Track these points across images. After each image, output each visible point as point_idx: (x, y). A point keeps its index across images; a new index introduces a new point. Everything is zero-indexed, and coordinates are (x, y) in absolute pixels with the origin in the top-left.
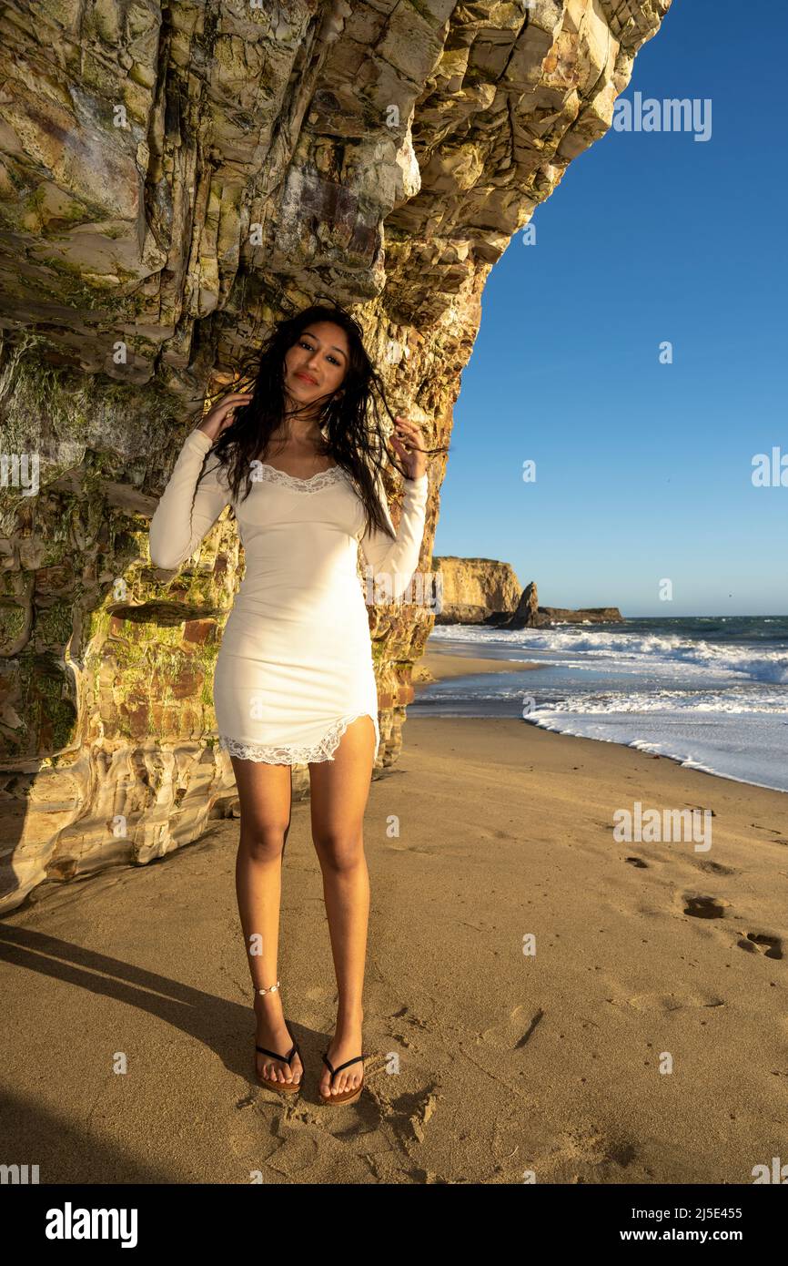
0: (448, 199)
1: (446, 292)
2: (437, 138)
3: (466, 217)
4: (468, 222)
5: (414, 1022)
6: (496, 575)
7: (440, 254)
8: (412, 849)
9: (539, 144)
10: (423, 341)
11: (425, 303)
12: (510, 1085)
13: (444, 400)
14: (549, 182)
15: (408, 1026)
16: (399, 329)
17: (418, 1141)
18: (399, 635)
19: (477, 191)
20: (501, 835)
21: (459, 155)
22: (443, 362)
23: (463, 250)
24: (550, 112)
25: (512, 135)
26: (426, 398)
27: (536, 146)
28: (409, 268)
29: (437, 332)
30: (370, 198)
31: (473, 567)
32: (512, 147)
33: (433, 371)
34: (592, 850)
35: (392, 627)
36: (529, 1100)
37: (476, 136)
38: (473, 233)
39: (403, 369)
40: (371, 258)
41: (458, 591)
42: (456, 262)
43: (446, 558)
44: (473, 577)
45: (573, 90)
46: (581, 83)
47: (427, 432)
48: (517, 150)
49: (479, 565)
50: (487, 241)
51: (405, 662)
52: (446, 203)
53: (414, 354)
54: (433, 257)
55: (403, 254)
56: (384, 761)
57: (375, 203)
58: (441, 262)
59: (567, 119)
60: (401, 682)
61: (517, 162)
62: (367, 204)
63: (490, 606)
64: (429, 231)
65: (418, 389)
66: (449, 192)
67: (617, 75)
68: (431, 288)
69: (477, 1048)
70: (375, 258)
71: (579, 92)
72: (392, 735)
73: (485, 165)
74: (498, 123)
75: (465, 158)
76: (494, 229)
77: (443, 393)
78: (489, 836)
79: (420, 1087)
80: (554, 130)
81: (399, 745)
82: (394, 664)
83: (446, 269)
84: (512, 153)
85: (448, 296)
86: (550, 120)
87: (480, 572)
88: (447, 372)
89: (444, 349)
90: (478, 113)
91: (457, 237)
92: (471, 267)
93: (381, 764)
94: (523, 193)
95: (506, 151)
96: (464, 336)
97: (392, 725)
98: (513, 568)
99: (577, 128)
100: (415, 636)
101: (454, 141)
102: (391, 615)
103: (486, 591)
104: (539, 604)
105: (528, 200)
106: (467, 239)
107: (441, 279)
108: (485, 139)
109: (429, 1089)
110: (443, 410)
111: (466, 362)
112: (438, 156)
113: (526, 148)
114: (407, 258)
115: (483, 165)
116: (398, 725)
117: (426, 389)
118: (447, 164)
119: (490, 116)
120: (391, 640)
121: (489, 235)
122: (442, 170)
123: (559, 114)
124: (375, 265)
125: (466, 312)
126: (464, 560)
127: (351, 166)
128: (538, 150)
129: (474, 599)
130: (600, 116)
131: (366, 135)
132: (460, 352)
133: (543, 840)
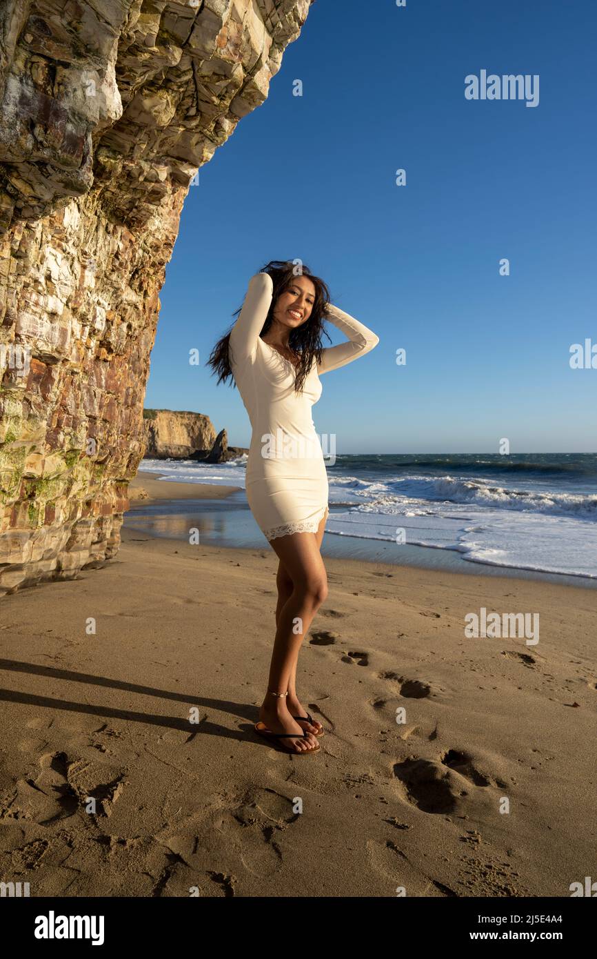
0: (150, 131)
1: (151, 203)
2: (138, 81)
3: (165, 148)
4: (167, 152)
5: (111, 734)
6: (198, 424)
7: (145, 174)
8: (121, 614)
9: (216, 101)
10: (133, 239)
11: (134, 210)
12: (179, 768)
13: (150, 286)
14: (225, 131)
15: (106, 737)
16: (115, 228)
17: (107, 816)
18: (117, 460)
19: (171, 128)
20: (189, 601)
21: (156, 98)
22: (150, 257)
23: (163, 173)
24: (223, 78)
25: (196, 90)
26: (137, 283)
27: (214, 102)
28: (121, 182)
29: (145, 234)
30: (79, 113)
31: (182, 417)
32: (197, 99)
33: (142, 263)
34: (253, 608)
35: (110, 453)
36: (192, 776)
37: (169, 85)
38: (171, 161)
39: (118, 259)
40: (80, 160)
41: (170, 434)
42: (158, 181)
43: (161, 411)
44: (181, 425)
45: (239, 64)
46: (245, 61)
47: (138, 309)
48: (200, 102)
49: (186, 416)
50: (181, 169)
51: (122, 481)
52: (149, 135)
53: (126, 248)
54: (139, 175)
55: (116, 169)
56: (106, 554)
57: (83, 118)
58: (146, 180)
59: (235, 86)
60: (119, 496)
61: (201, 112)
62: (76, 118)
63: (193, 446)
64: (136, 155)
65: (131, 275)
66: (150, 126)
67: (270, 61)
68: (139, 199)
69: (157, 746)
70: (84, 162)
71: (244, 68)
72: (112, 534)
73: (177, 110)
74: (185, 78)
75: (161, 101)
76: (186, 161)
77: (150, 281)
78: (180, 602)
79: (112, 778)
80: (226, 92)
81: (118, 543)
82: (114, 482)
83: (150, 186)
84: (197, 104)
85: (152, 207)
86: (223, 83)
87: (186, 421)
88: (153, 265)
89: (151, 248)
90: (170, 68)
91: (158, 163)
92: (169, 188)
93: (104, 557)
94: (206, 137)
95: (193, 102)
96: (166, 240)
97: (111, 527)
98: (210, 419)
99: (243, 95)
100: (130, 462)
101: (153, 86)
102: (109, 445)
103: (191, 435)
104: (229, 445)
105: (210, 142)
106: (166, 165)
107: (147, 193)
108: (176, 89)
109: (119, 779)
110: (150, 293)
111: (169, 259)
112: (140, 97)
113: (206, 102)
114: (119, 173)
115: (175, 109)
116: (118, 528)
117: (137, 276)
118: (147, 103)
119: (179, 72)
120: (110, 464)
121: (182, 164)
122: (143, 107)
123: (230, 81)
124: (85, 167)
125: (168, 222)
126: (175, 412)
127: (61, 84)
128: (215, 105)
129: (182, 440)
130: (259, 88)
131: (73, 61)
132: (162, 251)
133: (218, 603)
